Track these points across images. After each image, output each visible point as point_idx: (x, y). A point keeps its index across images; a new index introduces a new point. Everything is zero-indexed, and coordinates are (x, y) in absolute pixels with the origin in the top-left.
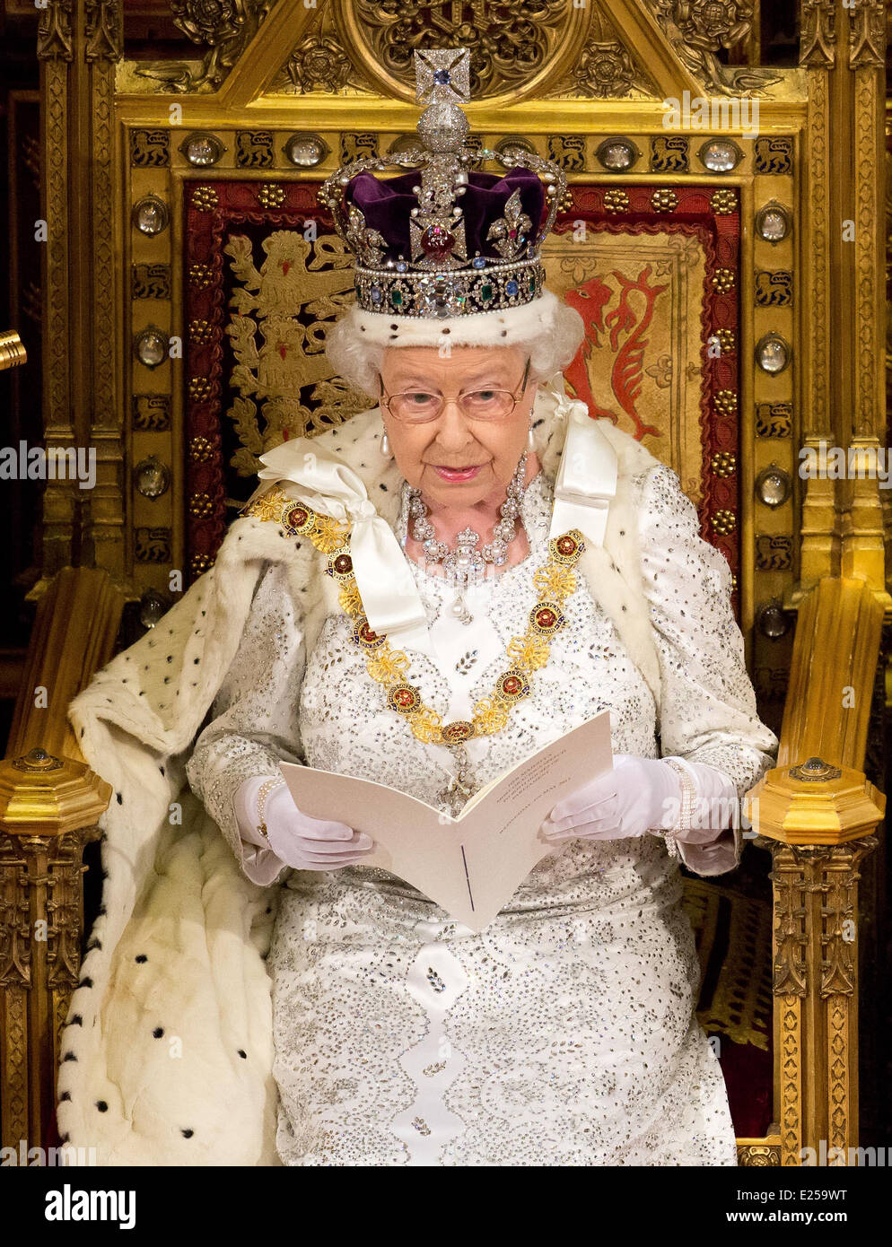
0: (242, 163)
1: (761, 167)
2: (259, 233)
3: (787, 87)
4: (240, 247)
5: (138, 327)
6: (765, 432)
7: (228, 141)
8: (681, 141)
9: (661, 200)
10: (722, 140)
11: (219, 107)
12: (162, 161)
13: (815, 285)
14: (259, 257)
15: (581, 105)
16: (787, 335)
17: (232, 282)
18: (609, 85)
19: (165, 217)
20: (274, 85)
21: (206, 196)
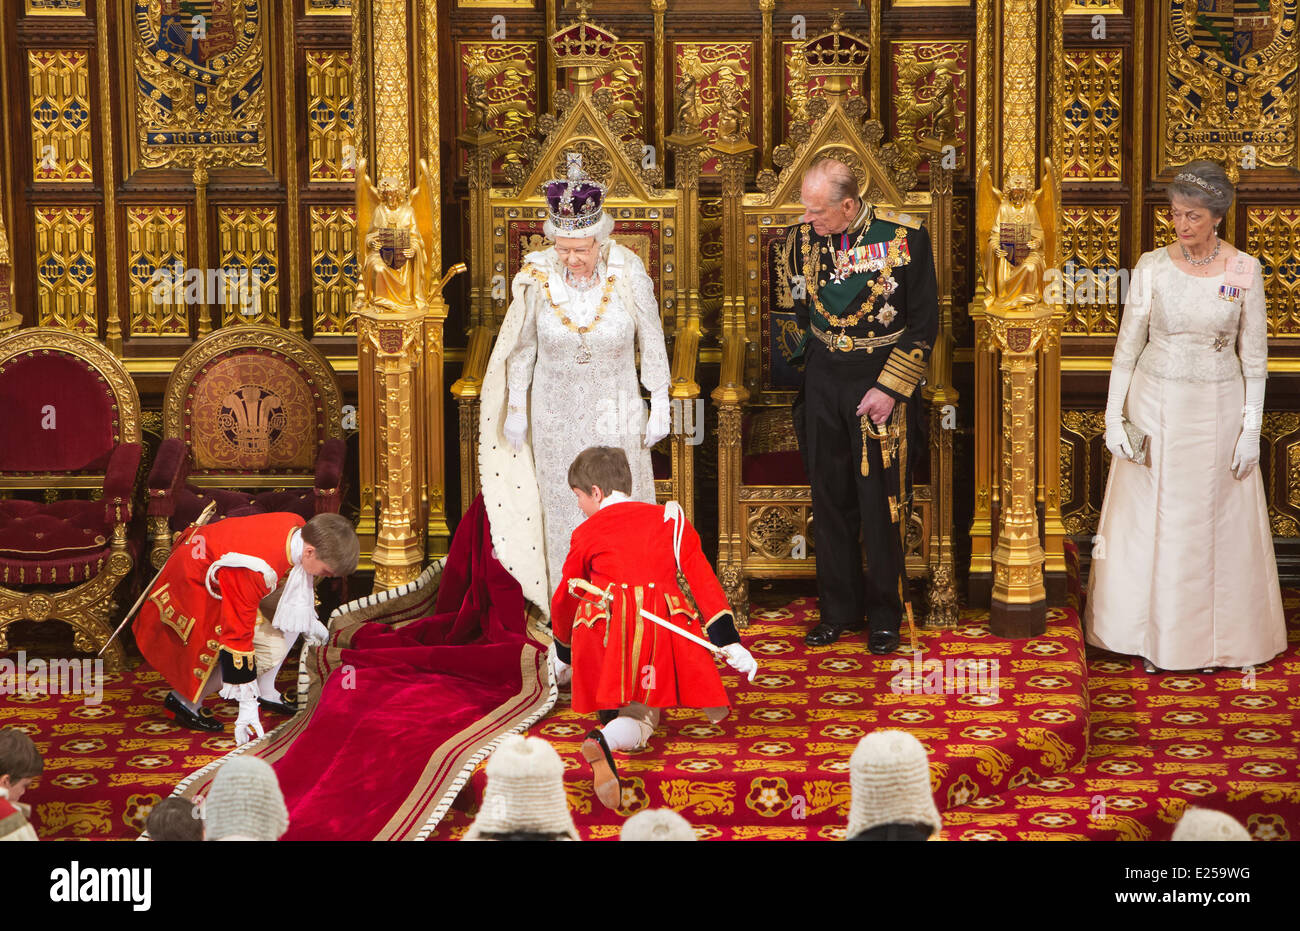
0: (524, 216)
1: (665, 216)
2: (529, 235)
3: (672, 195)
4: (524, 239)
5: (496, 261)
6: (666, 288)
7: (520, 210)
8: (643, 209)
9: (639, 225)
10: (654, 209)
11: (518, 201)
12: (502, 216)
13: (679, 248)
14: (529, 242)
15: (616, 200)
16: (673, 262)
17: (521, 248)
18: (624, 194)
19: (503, 231)
20: (533, 195)
21: (514, 225)
